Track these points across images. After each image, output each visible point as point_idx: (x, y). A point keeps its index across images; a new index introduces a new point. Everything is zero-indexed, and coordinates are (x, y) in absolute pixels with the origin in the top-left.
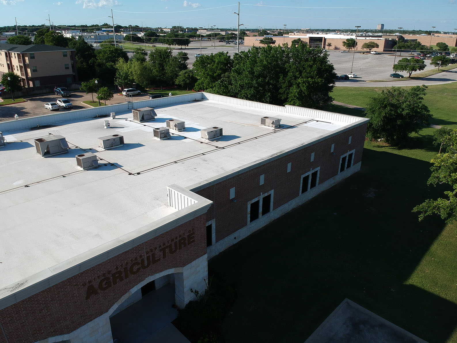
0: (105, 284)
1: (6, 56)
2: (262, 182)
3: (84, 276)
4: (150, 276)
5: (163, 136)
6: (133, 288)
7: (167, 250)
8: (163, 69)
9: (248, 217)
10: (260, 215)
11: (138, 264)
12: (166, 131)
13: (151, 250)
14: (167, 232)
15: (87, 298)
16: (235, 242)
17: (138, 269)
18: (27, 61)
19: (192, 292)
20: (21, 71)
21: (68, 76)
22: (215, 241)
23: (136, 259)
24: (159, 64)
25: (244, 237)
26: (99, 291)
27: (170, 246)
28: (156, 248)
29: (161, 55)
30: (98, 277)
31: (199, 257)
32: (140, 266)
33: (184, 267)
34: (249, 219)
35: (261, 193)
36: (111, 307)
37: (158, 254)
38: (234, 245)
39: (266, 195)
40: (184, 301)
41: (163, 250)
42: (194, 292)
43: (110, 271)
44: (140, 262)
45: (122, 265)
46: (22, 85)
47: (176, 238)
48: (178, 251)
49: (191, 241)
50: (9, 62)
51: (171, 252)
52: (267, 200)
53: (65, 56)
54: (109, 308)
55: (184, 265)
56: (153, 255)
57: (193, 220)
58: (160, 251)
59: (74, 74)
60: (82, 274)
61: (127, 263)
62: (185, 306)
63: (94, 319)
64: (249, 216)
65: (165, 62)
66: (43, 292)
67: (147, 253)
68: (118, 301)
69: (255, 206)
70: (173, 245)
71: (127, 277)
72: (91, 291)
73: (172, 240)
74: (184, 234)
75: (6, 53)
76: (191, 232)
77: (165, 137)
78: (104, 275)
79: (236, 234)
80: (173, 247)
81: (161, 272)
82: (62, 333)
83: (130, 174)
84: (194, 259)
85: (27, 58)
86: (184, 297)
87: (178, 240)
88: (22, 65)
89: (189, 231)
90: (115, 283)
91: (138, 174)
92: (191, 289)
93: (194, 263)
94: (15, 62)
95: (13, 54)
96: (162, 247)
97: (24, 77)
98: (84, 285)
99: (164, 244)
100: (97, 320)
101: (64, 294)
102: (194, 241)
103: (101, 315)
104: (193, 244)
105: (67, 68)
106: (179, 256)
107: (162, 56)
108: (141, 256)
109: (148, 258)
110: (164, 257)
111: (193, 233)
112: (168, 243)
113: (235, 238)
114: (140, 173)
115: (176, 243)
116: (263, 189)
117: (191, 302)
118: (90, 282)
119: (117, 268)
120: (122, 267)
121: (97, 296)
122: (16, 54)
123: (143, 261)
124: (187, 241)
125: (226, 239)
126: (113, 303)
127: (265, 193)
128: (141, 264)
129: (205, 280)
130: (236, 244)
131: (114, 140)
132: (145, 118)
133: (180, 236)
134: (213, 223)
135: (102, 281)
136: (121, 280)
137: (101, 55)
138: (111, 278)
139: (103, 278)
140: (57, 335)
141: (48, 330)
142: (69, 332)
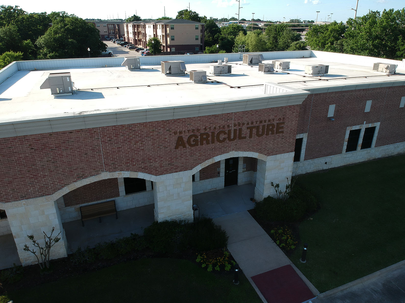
0: (193, 141)
1: (154, 28)
2: (368, 109)
3: (176, 124)
4: (234, 151)
5: (267, 70)
6: (217, 156)
7: (254, 131)
8: (277, 42)
9: (344, 145)
10: (359, 148)
11: (225, 133)
13: (239, 124)
14: (257, 111)
15: (176, 148)
16: (326, 167)
17: (225, 139)
18: (168, 32)
19: (273, 185)
20: (163, 39)
21: (197, 46)
22: (304, 158)
23: (224, 127)
24: (274, 37)
25: (336, 166)
26: (187, 146)
27: (258, 128)
28: (243, 124)
29: (276, 30)
30: (188, 131)
31: (285, 153)
32: (226, 136)
33: (268, 156)
34: (345, 147)
35: (365, 122)
36: (195, 167)
37: (246, 131)
38: (323, 170)
39: (370, 125)
40: (263, 193)
41: (251, 129)
42: (275, 186)
43: (199, 130)
44: (227, 132)
45: (210, 128)
46: (162, 49)
47: (265, 122)
48: (265, 136)
49: (279, 131)
50: (155, 33)
51: (258, 135)
52: (370, 132)
53: (197, 28)
54: (194, 167)
55: (268, 154)
56: (240, 130)
57: (286, 107)
58: (248, 128)
59: (202, 44)
60: (175, 121)
61: (215, 128)
62: (263, 199)
63: (179, 171)
64: (346, 143)
66: (140, 124)
67: (235, 125)
68: (202, 164)
69: (355, 134)
70: (261, 127)
71: (213, 142)
72: (180, 143)
73: (261, 122)
74: (273, 119)
75: (154, 25)
76: (281, 121)
77: (269, 71)
78: (193, 130)
79: (328, 159)
80: (261, 130)
81: (245, 151)
82: (150, 173)
83: (232, 87)
84: (280, 153)
85: (168, 29)
86: (263, 190)
87: (266, 124)
88: (164, 34)
89: (279, 119)
90: (202, 144)
91: (239, 87)
92: (272, 183)
93: (279, 156)
94: (160, 32)
95: (159, 26)
96: (250, 125)
97: (164, 45)
98: (175, 133)
99: (252, 123)
100: (181, 173)
101: (157, 135)
102: (282, 132)
103: (186, 170)
104: (281, 134)
105: (197, 39)
106: (265, 143)
108: (228, 126)
109: (235, 130)
110: (251, 136)
111: (283, 123)
112: (256, 123)
113: (326, 163)
115: (264, 126)
116: (367, 117)
118: (181, 133)
119: (205, 129)
120: (210, 130)
121: (185, 150)
122: (161, 25)
123: (230, 131)
124: (275, 129)
125: (317, 161)
126: (197, 164)
127: (370, 123)
128: (228, 135)
129: (288, 179)
130: (326, 170)
131: (223, 68)
133: (269, 121)
134: (305, 137)
135: (191, 137)
136: (208, 143)
137: (225, 30)
138: (199, 137)
139: (192, 134)
140: (146, 173)
141: (139, 164)
142: (156, 175)
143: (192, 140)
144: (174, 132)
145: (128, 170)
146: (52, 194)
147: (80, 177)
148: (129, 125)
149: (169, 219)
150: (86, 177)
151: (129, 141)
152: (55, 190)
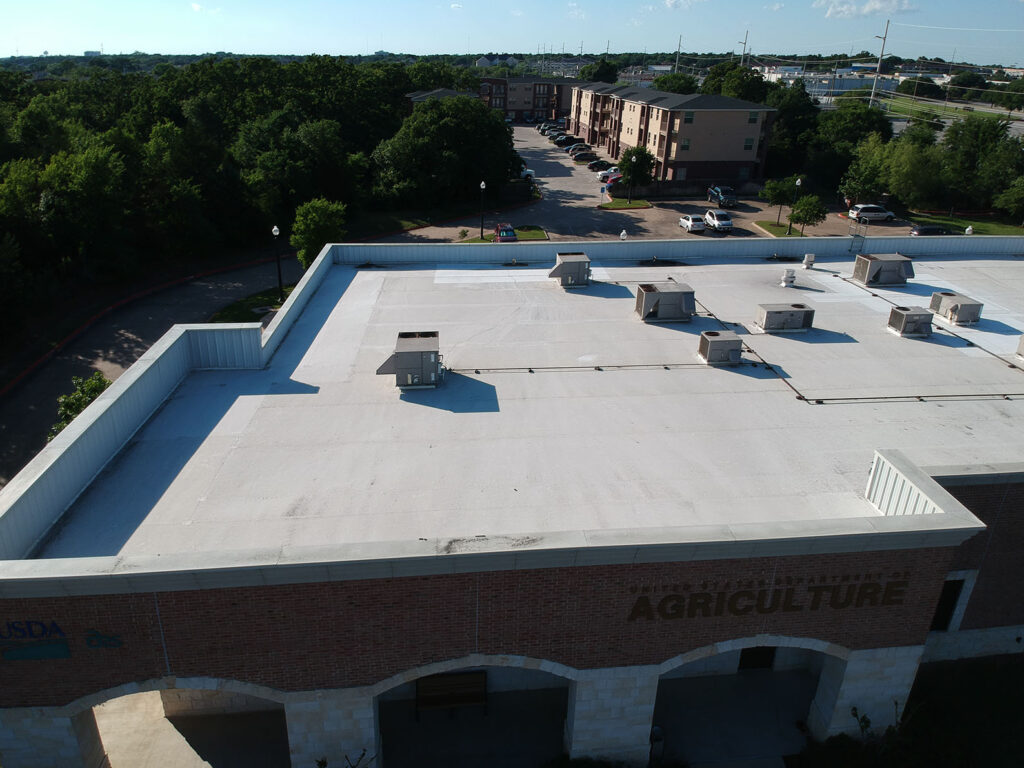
0: (673, 607)
1: (642, 114)
3: (638, 573)
4: (769, 634)
5: (911, 327)
6: (723, 641)
7: (826, 596)
8: (973, 167)
11: (750, 596)
12: (922, 317)
13: (789, 580)
15: (631, 618)
17: (748, 609)
18: (677, 128)
19: (855, 715)
20: (660, 146)
21: (745, 164)
22: (959, 625)
23: (750, 584)
24: (967, 153)
26: (657, 616)
27: (836, 590)
28: (800, 580)
29: (977, 134)
30: (665, 587)
31: (899, 645)
32: (754, 602)
33: (854, 649)
37: (803, 596)
40: (828, 725)
41: (816, 591)
42: (860, 717)
43: (690, 586)
44: (756, 593)
45: (716, 584)
46: (653, 175)
47: (857, 577)
48: (851, 607)
49: (892, 598)
50: (643, 127)
51: (835, 604)
53: (753, 121)
54: (666, 660)
55: (856, 644)
56: (791, 592)
57: (915, 551)
58: (810, 589)
59: (758, 161)
60: (636, 566)
61: (728, 585)
62: (826, 738)
63: (630, 665)
65: (984, 149)
67: (778, 582)
68: (686, 654)
70: (844, 589)
71: (718, 613)
72: (641, 609)
73: (846, 578)
74: (879, 575)
75: (643, 108)
76: (900, 579)
77: (915, 331)
78: (675, 588)
80: (842, 595)
81: (796, 637)
82: (568, 663)
83: (800, 398)
84: (886, 644)
85: (677, 122)
86: (831, 717)
87: (858, 583)
88: (665, 133)
89: (894, 574)
90: (692, 614)
91: (819, 402)
92: (855, 709)
93: (881, 653)
94: (655, 127)
95: (655, 111)
96: (817, 584)
97: (661, 160)
98: (633, 590)
99: (823, 579)
100: (635, 669)
101: (593, 591)
102: (899, 602)
103: (646, 664)
104: (895, 607)
105: (748, 148)
106: (851, 622)
107: (981, 135)
108: (762, 583)
109: (777, 592)
110: (815, 607)
111: (905, 583)
112: (833, 580)
113: (1019, 640)
114: (825, 402)
115: (851, 587)
117: (842, 736)
118: (646, 589)
119: (705, 586)
120: (716, 587)
121: (650, 623)
122: (661, 111)
123: (763, 594)
124: (880, 595)
125: (994, 633)
126: (674, 653)
128: (758, 599)
129: (896, 703)
131: (792, 315)
132: (882, 278)
133: (868, 576)
134: (970, 580)
135: (668, 598)
136: (706, 614)
137: (830, 123)
138: (687, 600)
139: (672, 593)
140: (558, 661)
141: (547, 644)
142: (579, 667)
143: (670, 604)
144: (632, 588)
145: (521, 653)
146: (373, 684)
147: (428, 660)
148: (538, 571)
149: (593, 755)
150: (439, 660)
151: (533, 600)
152: (379, 678)
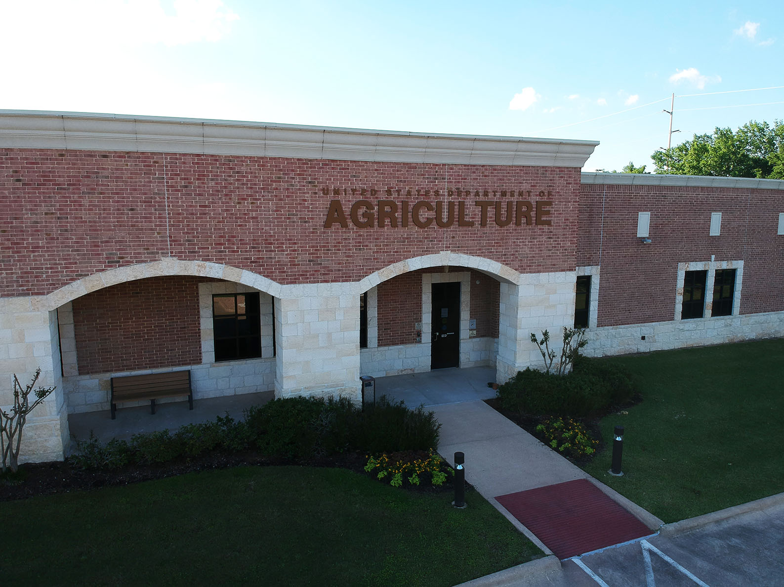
0: (364, 215)
2: (715, 229)
3: (327, 172)
4: (450, 252)
6: (413, 257)
7: (491, 211)
9: (677, 301)
10: (708, 312)
11: (430, 208)
13: (459, 193)
14: (494, 168)
16: (644, 347)
17: (429, 221)
19: (534, 340)
22: (596, 321)
23: (427, 193)
25: (666, 348)
26: (351, 225)
27: (497, 206)
28: (468, 193)
30: (354, 190)
31: (557, 271)
32: (432, 214)
33: (521, 273)
35: (713, 257)
36: (366, 276)
37: (472, 211)
38: (639, 353)
39: (725, 265)
40: (515, 361)
41: (483, 205)
42: (539, 342)
43: (376, 191)
44: (434, 204)
45: (398, 191)
47: (512, 195)
48: (512, 226)
49: (542, 219)
51: (501, 224)
52: (726, 278)
54: (364, 277)
55: (522, 269)
56: (462, 205)
57: (553, 169)
58: (477, 203)
60: (326, 163)
61: (409, 193)
62: (515, 375)
63: (332, 281)
64: (680, 299)
66: (251, 159)
67: (450, 193)
68: (382, 270)
69: (696, 280)
70: (504, 206)
71: (405, 224)
72: (335, 214)
73: (504, 194)
74: (529, 192)
76: (545, 199)
78: (364, 191)
79: (646, 329)
80: (503, 211)
81: (473, 256)
86: (515, 353)
87: (515, 199)
89: (540, 193)
90: (381, 225)
92: (533, 335)
93: (544, 277)
96: (482, 198)
98: (325, 192)
99: (486, 194)
100: (336, 285)
101: (288, 189)
102: (549, 223)
103: (347, 281)
104: (546, 227)
106: (514, 242)
108: (437, 193)
109: (451, 205)
110: (483, 224)
111: (550, 203)
112: (495, 195)
113: (643, 338)
115: (509, 204)
116: (715, 247)
118: (337, 192)
119: (389, 192)
120: (399, 195)
121: (345, 232)
123: (439, 204)
124: (533, 214)
125: (623, 330)
126: (370, 269)
127: (723, 260)
128: (436, 212)
133: (521, 194)
134: (594, 274)
135: (357, 206)
136: (394, 225)
138: (376, 208)
139: (361, 198)
140: (260, 273)
141: (246, 251)
142: (282, 281)
143: (361, 211)
144: (323, 190)
145: (219, 260)
146: (48, 293)
147: (113, 263)
148: (230, 159)
149: (306, 394)
150: (128, 263)
151: (226, 195)
152: (55, 286)
